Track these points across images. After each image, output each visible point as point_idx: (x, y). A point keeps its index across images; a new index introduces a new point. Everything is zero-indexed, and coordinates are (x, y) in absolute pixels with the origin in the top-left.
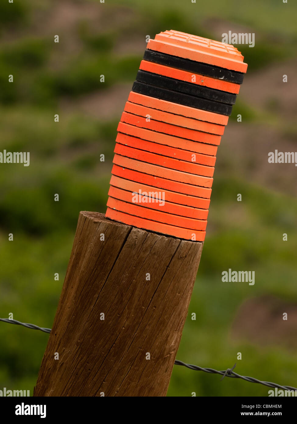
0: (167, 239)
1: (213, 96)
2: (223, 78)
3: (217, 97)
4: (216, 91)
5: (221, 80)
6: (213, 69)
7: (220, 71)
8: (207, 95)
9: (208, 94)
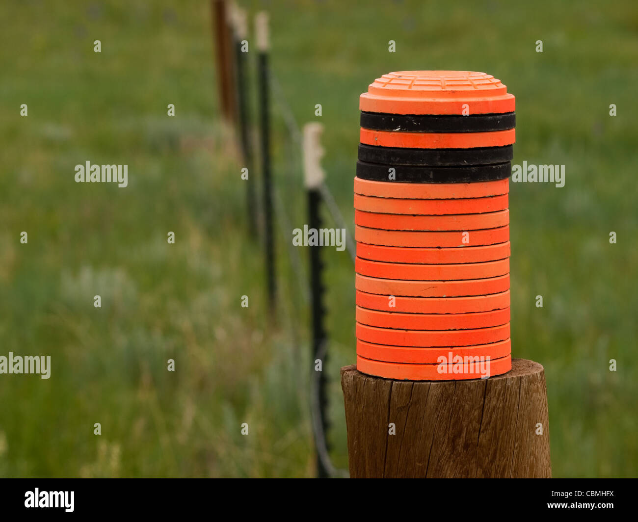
0: (374, 383)
1: (392, 159)
2: (399, 129)
3: (398, 159)
4: (395, 150)
5: (397, 131)
6: (383, 119)
7: (393, 120)
8: (383, 159)
9: (384, 157)
